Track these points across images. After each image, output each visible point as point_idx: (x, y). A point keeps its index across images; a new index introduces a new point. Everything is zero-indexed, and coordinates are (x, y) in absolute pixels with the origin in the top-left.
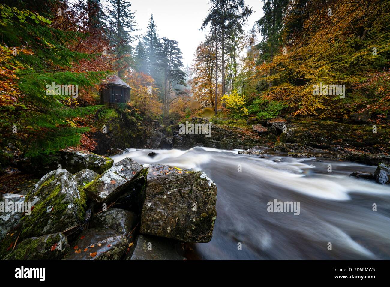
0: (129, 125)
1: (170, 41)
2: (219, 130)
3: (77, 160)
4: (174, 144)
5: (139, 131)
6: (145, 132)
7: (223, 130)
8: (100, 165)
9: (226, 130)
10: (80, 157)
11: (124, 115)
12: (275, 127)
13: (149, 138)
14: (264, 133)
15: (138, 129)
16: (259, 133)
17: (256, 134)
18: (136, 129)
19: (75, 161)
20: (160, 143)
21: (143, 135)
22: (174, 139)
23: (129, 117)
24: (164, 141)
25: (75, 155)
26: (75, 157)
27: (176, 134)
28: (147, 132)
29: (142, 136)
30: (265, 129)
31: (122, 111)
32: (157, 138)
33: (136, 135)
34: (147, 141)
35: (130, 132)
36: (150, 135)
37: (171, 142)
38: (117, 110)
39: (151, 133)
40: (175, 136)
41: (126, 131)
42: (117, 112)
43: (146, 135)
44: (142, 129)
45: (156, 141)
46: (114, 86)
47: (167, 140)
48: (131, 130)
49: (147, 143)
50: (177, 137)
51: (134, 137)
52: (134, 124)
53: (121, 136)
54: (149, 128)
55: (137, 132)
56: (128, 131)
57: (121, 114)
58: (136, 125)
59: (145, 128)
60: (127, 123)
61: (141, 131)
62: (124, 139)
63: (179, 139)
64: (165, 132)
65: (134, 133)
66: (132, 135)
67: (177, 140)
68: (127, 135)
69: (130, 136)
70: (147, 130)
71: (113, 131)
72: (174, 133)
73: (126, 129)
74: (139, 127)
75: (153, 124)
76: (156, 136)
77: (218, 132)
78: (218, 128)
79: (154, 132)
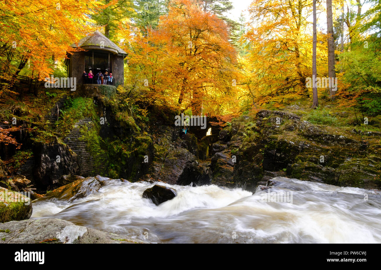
0: (118, 130)
2: (328, 139)
4: (213, 175)
5: (138, 143)
6: (151, 147)
7: (341, 140)
9: (348, 141)
11: (109, 109)
13: (160, 161)
15: (137, 141)
20: (182, 171)
22: (214, 162)
23: (120, 115)
24: (192, 168)
28: (156, 147)
29: (144, 154)
31: (106, 102)
32: (175, 160)
33: (132, 153)
34: (154, 167)
35: (121, 147)
36: (161, 152)
37: (207, 170)
38: (95, 98)
39: (164, 150)
40: (217, 155)
41: (112, 143)
42: (95, 104)
43: (153, 153)
44: (145, 141)
45: (175, 166)
46: (93, 49)
47: (198, 165)
48: (124, 142)
49: (154, 171)
50: (222, 157)
51: (129, 156)
52: (129, 129)
53: (101, 155)
54: (159, 139)
55: (136, 146)
56: (116, 144)
57: (104, 107)
58: (133, 131)
59: (152, 138)
60: (116, 126)
61: (144, 143)
62: (108, 162)
63: (225, 163)
64: (195, 148)
65: (129, 149)
66: (125, 151)
67: (222, 164)
68: (114, 152)
69: (120, 154)
70: (157, 143)
71: (86, 142)
72: (215, 150)
73: (113, 139)
74: (138, 135)
75: (168, 130)
76: (175, 156)
77: (326, 143)
78: (326, 135)
79: (171, 147)
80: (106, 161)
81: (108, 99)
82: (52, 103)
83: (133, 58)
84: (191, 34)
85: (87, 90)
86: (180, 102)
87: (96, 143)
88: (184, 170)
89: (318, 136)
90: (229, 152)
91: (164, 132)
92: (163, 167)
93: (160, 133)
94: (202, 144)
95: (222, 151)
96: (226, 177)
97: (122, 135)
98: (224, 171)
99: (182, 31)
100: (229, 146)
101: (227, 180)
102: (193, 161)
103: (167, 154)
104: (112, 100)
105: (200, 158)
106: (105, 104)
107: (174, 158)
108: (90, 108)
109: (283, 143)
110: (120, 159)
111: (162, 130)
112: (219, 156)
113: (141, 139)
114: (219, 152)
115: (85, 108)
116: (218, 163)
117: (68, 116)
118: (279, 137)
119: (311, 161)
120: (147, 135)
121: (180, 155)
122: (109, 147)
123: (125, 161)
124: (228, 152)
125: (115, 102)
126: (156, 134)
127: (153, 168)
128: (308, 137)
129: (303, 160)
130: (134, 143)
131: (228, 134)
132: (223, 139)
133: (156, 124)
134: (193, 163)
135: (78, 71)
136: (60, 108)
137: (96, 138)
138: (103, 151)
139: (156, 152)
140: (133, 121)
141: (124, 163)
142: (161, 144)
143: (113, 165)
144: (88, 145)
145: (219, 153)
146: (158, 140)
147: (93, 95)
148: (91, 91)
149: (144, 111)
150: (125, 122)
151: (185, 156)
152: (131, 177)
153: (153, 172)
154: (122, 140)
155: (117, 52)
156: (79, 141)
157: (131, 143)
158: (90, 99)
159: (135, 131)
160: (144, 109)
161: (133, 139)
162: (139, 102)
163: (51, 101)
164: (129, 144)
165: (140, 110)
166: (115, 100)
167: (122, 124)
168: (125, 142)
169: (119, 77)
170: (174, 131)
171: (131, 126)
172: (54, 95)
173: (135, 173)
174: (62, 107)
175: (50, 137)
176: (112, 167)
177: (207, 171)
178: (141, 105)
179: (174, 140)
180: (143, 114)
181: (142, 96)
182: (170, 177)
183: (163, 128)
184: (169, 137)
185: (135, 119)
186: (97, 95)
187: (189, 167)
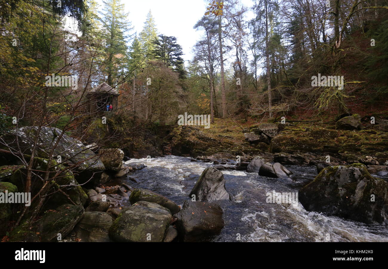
1: (167, 37)
7: (212, 140)
9: (214, 140)
11: (110, 124)
12: (266, 135)
13: (136, 151)
14: (256, 142)
16: (251, 142)
17: (246, 144)
21: (129, 146)
23: (116, 127)
27: (166, 146)
29: (128, 148)
30: (257, 138)
59: (133, 139)
74: (125, 137)
77: (206, 141)
78: (206, 138)
89: (203, 138)
102: (154, 151)
104: (112, 119)
108: (99, 123)
109: (189, 141)
118: (188, 138)
119: (199, 149)
128: (199, 138)
129: (196, 149)
134: (154, 152)
159: (123, 136)
161: (122, 139)
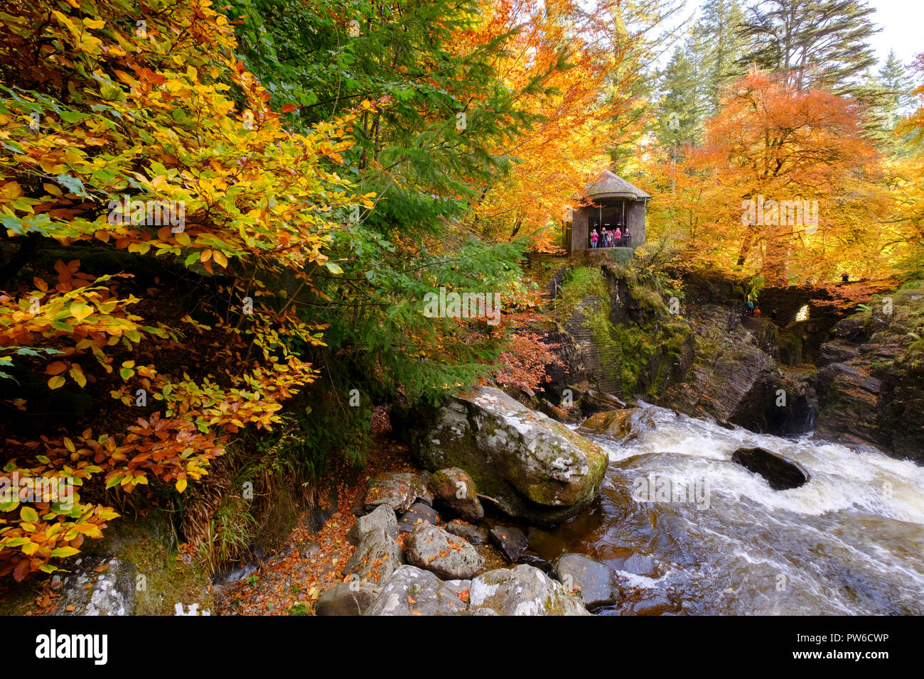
0: (635, 314)
3: (504, 441)
5: (668, 334)
6: (690, 341)
8: (567, 475)
10: (512, 432)
11: (623, 282)
13: (706, 364)
15: (665, 330)
18: (659, 328)
19: (499, 442)
20: (750, 386)
21: (683, 348)
22: (826, 379)
23: (639, 291)
24: (770, 381)
25: (499, 422)
26: (499, 427)
28: (698, 340)
29: (678, 351)
31: (619, 272)
32: (736, 365)
33: (658, 348)
34: (696, 373)
35: (640, 337)
36: (708, 350)
37: (803, 387)
38: (604, 268)
39: (713, 347)
40: (835, 367)
41: (627, 331)
42: (603, 275)
43: (693, 352)
44: (680, 331)
45: (736, 376)
46: (601, 199)
47: (783, 378)
48: (644, 331)
49: (694, 378)
50: (847, 373)
51: (652, 353)
52: (654, 311)
53: (611, 348)
54: (703, 327)
55: (663, 337)
56: (633, 332)
57: (616, 279)
58: (659, 314)
59: (691, 325)
60: (632, 307)
61: (677, 335)
62: (620, 358)
63: (855, 386)
64: (773, 344)
65: (653, 341)
66: (646, 345)
67: (846, 387)
68: (630, 346)
69: (638, 348)
70: (700, 334)
71: (592, 329)
72: (827, 357)
73: (629, 326)
74: (668, 321)
75: (720, 313)
76: (735, 359)
79: (726, 342)
80: (617, 357)
81: (621, 268)
82: (549, 277)
83: (661, 200)
84: (767, 139)
85: (592, 257)
86: (741, 262)
87: (605, 331)
88: (755, 384)
90: (865, 364)
91: (713, 316)
92: (711, 374)
93: (704, 318)
94: (789, 337)
95: (846, 360)
96: (857, 412)
97: (641, 321)
98: (853, 400)
99: (748, 138)
100: (863, 352)
101: (860, 420)
102: (772, 370)
103: (720, 355)
104: (628, 268)
105: (783, 362)
106: (617, 276)
107: (733, 361)
108: (596, 282)
110: (638, 355)
111: (708, 312)
112: (839, 371)
113: (673, 327)
114: (837, 361)
115: (590, 282)
116: (836, 384)
117: (569, 294)
120: (682, 321)
121: (745, 358)
122: (622, 337)
123: (647, 359)
124: (861, 363)
125: (632, 272)
126: (696, 318)
127: (693, 375)
130: (662, 332)
131: (860, 327)
132: (848, 336)
133: (696, 302)
134: (773, 373)
135: (580, 231)
136: (558, 283)
137: (606, 324)
138: (614, 343)
139: (698, 349)
140: (660, 299)
141: (644, 362)
142: (708, 335)
143: (627, 364)
144: (594, 333)
145: (839, 365)
146: (700, 329)
147: (600, 263)
148: (598, 258)
149: (677, 283)
150: (647, 302)
151: (757, 360)
152: (656, 384)
153: (693, 380)
154: (641, 328)
155: (634, 196)
156: (582, 328)
157: (656, 333)
158: (596, 269)
159: (662, 315)
160: (676, 279)
161: (660, 326)
162: (669, 268)
163: (547, 274)
164: (653, 335)
165: (670, 281)
166: (632, 270)
167: (642, 304)
168: (647, 331)
169: (637, 234)
170: (731, 316)
171: (656, 307)
172: (551, 265)
173: (662, 379)
174: (561, 282)
175: (550, 323)
176: (626, 366)
177: (801, 389)
178: (672, 273)
179: (731, 330)
180: (676, 287)
181: (675, 259)
182: (725, 393)
183: (709, 308)
184: (722, 324)
185: (662, 296)
186: (606, 263)
187: (764, 380)
